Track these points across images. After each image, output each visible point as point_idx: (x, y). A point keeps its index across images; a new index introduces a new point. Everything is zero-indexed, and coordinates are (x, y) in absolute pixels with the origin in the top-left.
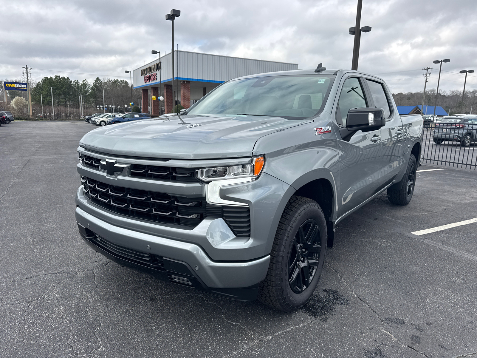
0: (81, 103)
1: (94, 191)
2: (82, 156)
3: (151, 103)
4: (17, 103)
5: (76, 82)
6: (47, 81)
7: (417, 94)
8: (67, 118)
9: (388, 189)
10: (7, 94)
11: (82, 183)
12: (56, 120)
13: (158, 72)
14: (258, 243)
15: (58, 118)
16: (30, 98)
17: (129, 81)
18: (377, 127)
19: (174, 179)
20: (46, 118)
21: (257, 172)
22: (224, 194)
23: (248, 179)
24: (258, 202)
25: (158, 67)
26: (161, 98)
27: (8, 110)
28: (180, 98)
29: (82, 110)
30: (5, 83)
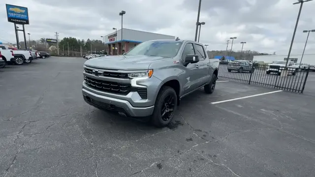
0: (81, 50)
1: (90, 82)
2: (85, 69)
3: (112, 50)
4: (52, 49)
5: (79, 40)
6: (66, 40)
7: (224, 51)
8: (75, 56)
9: (204, 86)
10: (47, 44)
11: (85, 79)
12: (69, 56)
13: (115, 37)
14: (149, 101)
15: (71, 55)
16: (58, 46)
17: (102, 41)
18: (196, 62)
19: (120, 77)
20: (65, 56)
21: (150, 76)
22: (138, 83)
23: (146, 78)
24: (150, 86)
25: (115, 35)
26: (116, 48)
27: (48, 51)
28: (124, 48)
29: (81, 53)
30: (47, 39)
